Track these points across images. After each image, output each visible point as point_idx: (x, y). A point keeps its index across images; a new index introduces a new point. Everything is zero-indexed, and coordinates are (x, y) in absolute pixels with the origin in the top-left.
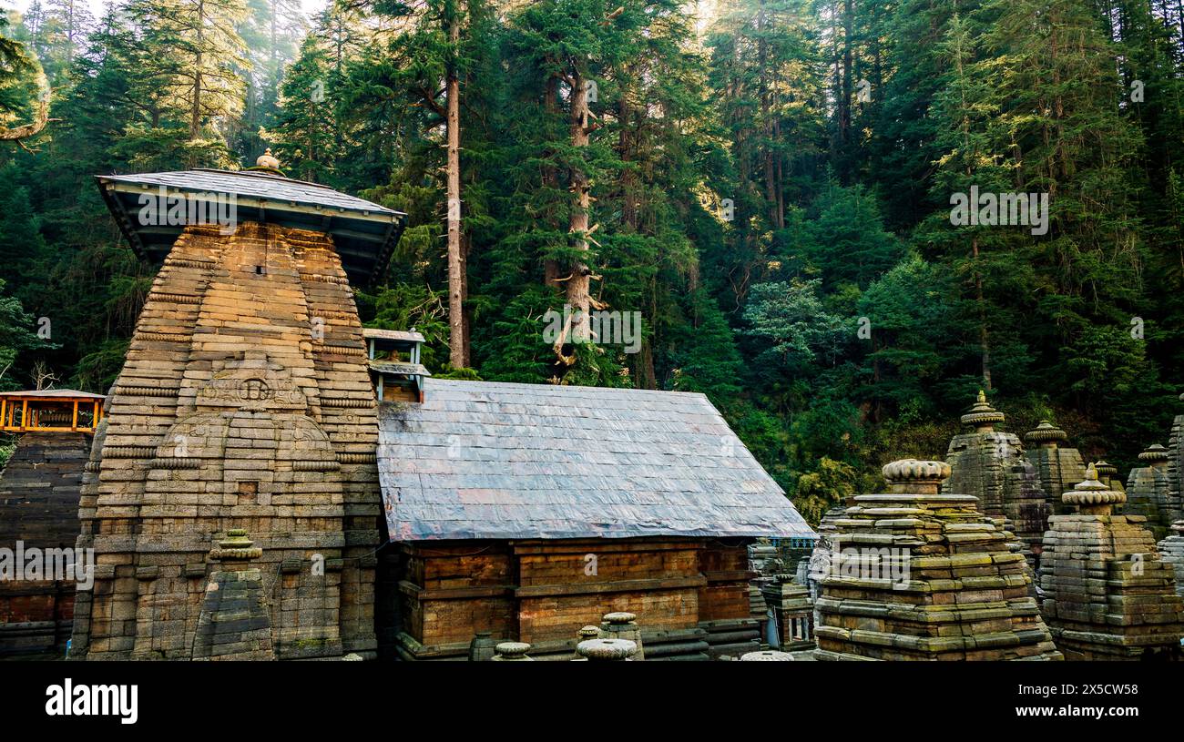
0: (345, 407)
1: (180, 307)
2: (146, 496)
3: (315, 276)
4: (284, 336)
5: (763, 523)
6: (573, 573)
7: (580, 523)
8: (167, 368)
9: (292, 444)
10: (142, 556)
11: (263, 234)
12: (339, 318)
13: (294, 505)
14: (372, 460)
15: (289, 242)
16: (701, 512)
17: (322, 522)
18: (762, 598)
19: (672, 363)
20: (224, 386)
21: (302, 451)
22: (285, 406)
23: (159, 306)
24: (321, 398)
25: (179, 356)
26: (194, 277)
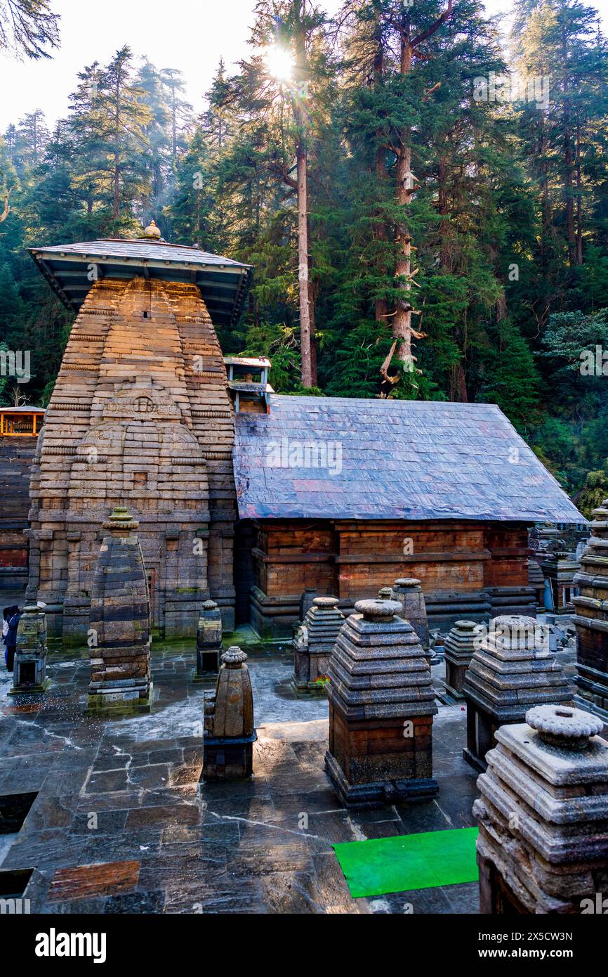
0: (210, 417)
1: (91, 344)
2: (71, 482)
3: (186, 317)
4: (164, 364)
5: (540, 510)
6: (381, 546)
7: (387, 507)
8: (83, 389)
9: (171, 444)
10: (70, 525)
11: (148, 287)
12: (204, 349)
13: (173, 490)
14: (229, 457)
15: (167, 293)
16: (487, 501)
17: (194, 503)
18: (540, 571)
19: (482, 380)
20: (124, 401)
21: (178, 450)
22: (166, 417)
23: (76, 344)
24: (192, 411)
25: (91, 381)
26: (100, 321)
